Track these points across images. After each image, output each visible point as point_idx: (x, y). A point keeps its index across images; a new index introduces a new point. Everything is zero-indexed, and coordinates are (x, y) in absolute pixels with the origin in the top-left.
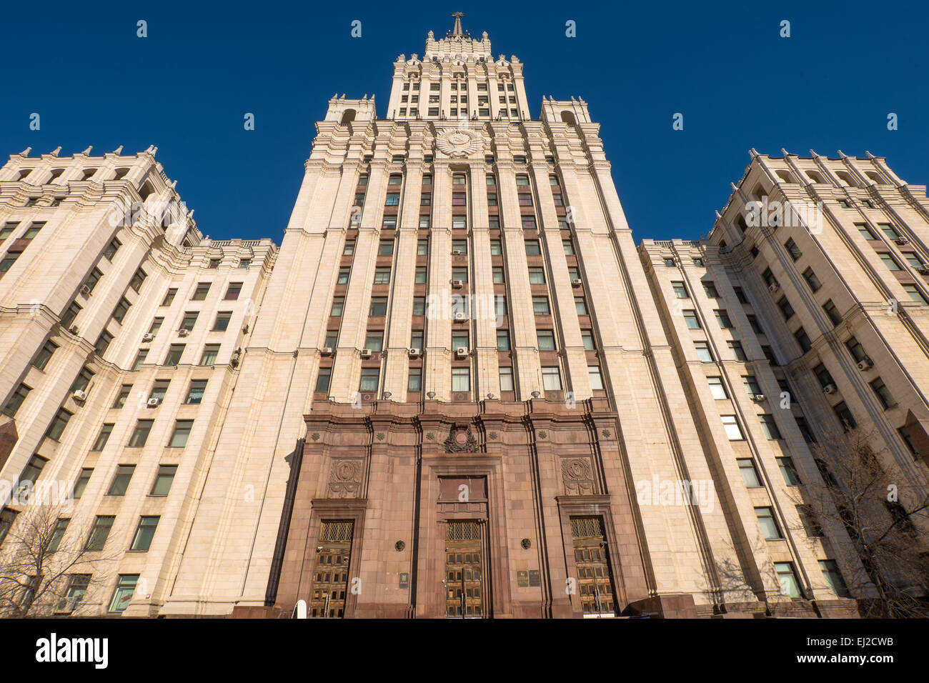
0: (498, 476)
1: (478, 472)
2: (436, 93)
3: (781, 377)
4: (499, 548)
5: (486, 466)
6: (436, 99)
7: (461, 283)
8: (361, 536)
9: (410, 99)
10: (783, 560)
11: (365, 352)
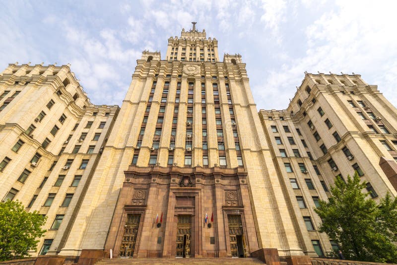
0: (200, 197)
1: (192, 195)
2: (184, 52)
3: (315, 165)
4: (198, 227)
5: (195, 193)
6: (184, 54)
7: (190, 123)
8: (143, 221)
9: (174, 54)
10: (315, 239)
11: (152, 149)
